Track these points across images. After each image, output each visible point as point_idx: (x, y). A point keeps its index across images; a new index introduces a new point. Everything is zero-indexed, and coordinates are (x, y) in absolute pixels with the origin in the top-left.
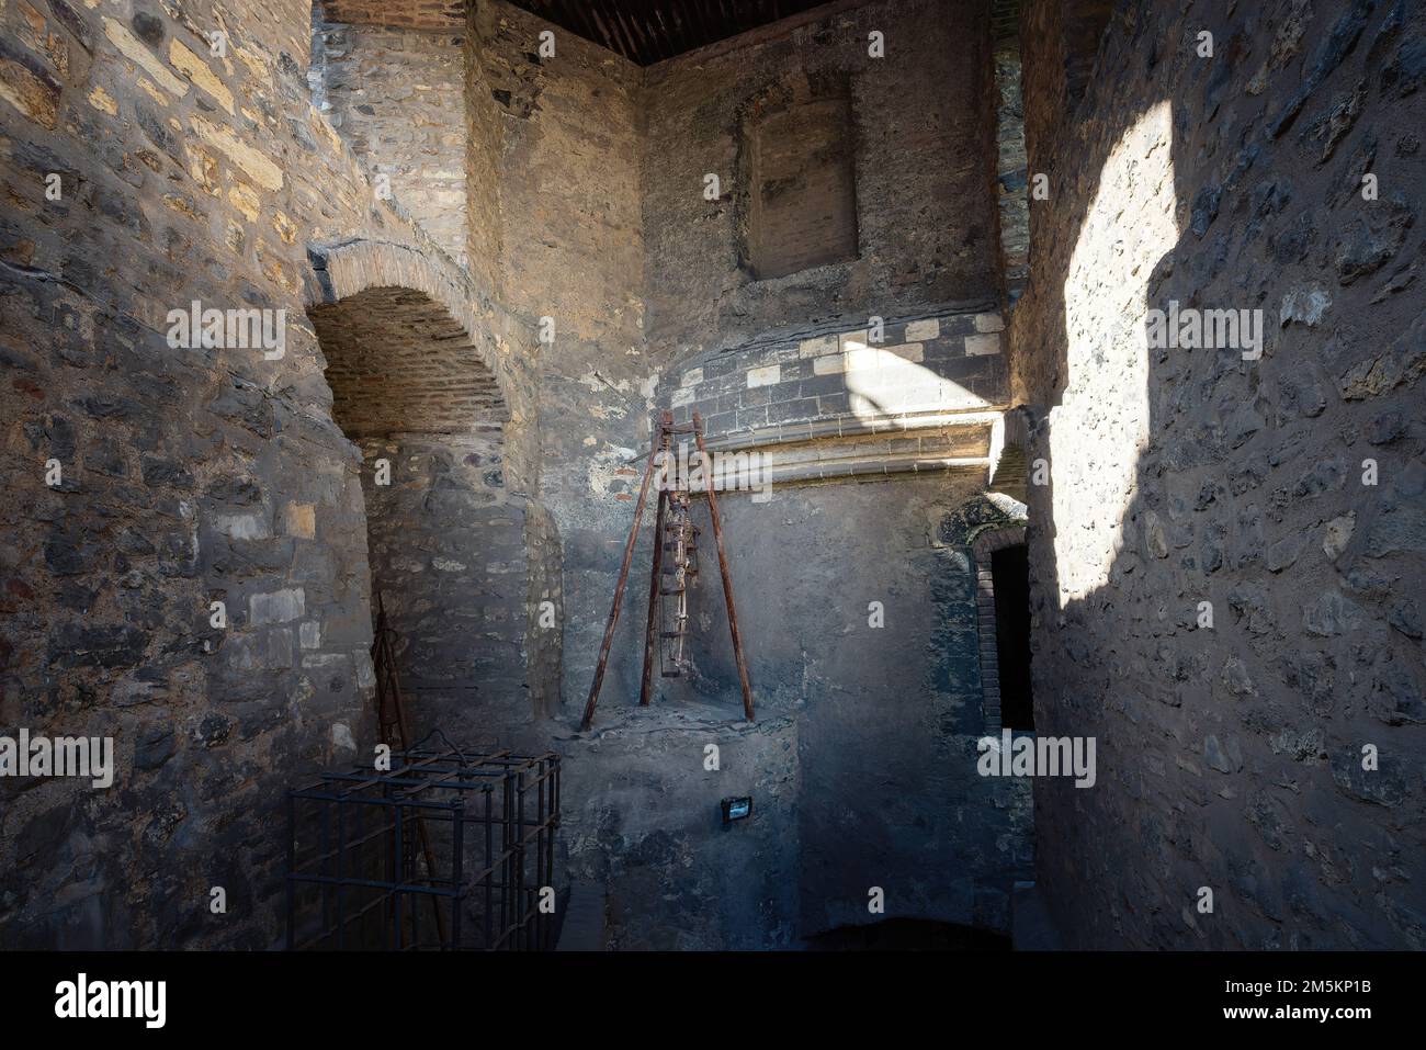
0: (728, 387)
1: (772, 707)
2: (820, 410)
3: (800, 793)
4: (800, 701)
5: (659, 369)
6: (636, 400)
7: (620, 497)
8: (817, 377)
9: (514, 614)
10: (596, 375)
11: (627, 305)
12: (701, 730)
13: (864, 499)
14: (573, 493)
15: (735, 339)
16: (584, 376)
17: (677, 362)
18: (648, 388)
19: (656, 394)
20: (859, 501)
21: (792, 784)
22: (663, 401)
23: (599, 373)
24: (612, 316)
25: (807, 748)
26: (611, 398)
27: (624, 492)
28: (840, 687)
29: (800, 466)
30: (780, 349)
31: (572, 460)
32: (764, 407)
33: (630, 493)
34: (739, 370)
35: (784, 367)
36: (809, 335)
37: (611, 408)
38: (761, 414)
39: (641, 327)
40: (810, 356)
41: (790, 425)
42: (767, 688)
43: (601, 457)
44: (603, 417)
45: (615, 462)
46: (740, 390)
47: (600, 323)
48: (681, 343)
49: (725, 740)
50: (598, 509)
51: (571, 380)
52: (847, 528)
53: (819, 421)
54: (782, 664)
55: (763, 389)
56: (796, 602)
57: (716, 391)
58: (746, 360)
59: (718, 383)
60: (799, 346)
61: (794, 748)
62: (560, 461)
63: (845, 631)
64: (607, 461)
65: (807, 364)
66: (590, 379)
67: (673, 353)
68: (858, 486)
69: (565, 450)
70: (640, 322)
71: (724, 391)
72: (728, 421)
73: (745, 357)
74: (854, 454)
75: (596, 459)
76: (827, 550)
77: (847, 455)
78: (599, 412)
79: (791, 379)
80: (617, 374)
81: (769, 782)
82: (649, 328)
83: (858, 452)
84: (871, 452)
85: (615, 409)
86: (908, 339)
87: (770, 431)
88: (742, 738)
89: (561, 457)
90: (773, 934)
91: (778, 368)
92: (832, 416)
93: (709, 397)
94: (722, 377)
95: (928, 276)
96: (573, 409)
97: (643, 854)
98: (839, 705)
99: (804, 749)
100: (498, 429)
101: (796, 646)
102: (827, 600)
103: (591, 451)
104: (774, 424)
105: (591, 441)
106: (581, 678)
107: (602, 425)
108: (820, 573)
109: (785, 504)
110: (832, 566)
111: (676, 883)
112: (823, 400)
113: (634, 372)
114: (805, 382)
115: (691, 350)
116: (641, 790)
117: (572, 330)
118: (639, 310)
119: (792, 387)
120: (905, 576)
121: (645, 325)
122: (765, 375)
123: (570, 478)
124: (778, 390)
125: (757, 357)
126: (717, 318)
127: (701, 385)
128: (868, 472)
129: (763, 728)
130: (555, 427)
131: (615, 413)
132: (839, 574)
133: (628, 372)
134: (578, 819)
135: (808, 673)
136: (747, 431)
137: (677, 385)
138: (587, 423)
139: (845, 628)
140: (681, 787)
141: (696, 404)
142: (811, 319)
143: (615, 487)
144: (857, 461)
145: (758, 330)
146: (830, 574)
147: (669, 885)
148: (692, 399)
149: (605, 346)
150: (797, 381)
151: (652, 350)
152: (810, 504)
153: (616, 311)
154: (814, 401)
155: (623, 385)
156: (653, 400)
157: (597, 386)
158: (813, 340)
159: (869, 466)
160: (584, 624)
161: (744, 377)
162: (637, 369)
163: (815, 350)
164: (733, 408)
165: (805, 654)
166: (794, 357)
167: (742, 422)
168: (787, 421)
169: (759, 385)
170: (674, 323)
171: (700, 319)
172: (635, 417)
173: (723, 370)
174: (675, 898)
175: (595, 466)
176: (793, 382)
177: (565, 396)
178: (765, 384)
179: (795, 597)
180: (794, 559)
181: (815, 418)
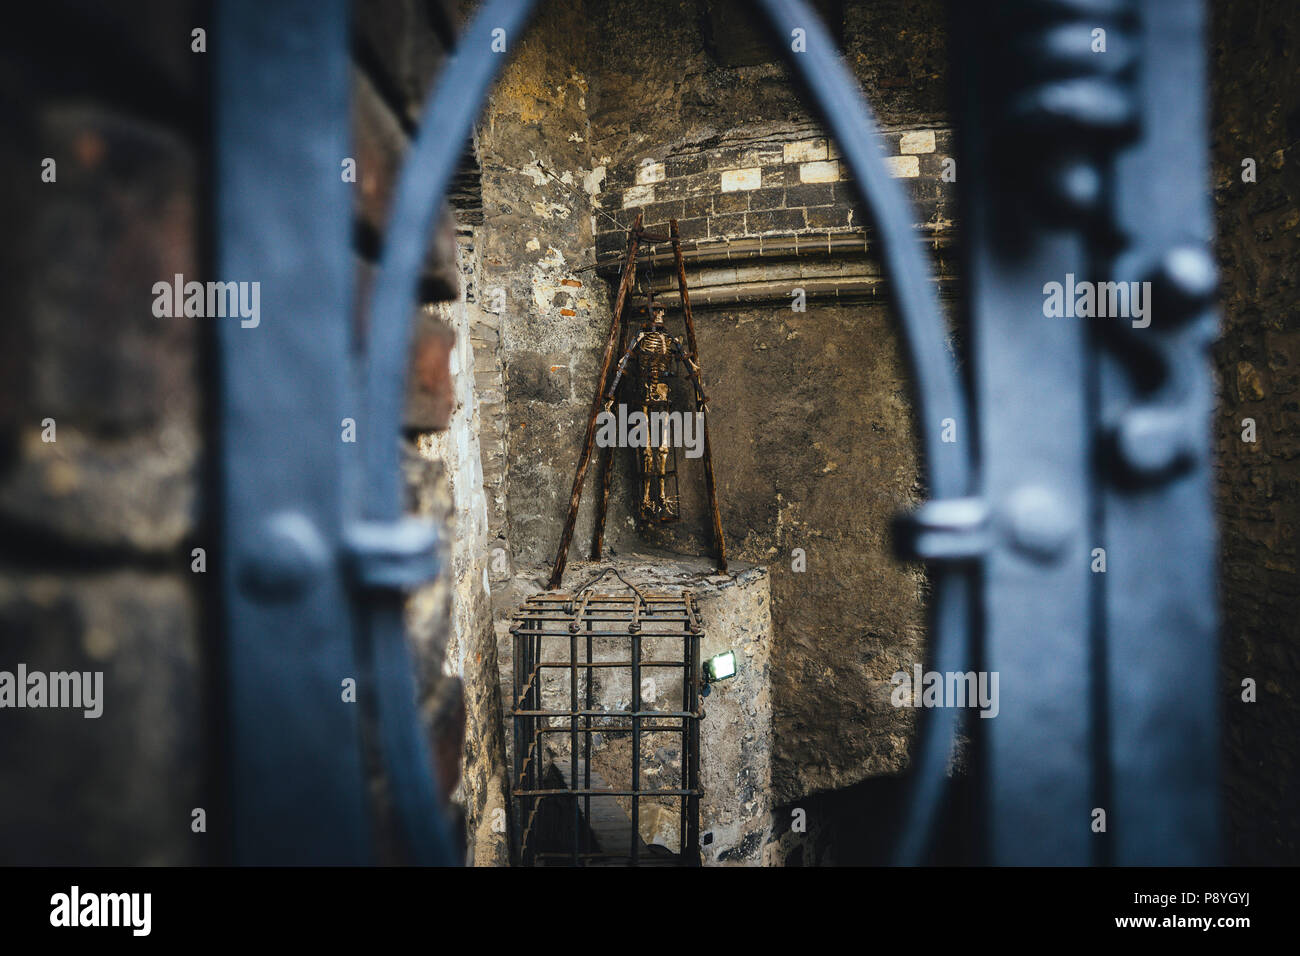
0: (696, 189)
1: (740, 557)
2: (807, 223)
3: (772, 653)
4: (773, 550)
5: (606, 160)
6: (579, 194)
7: (565, 313)
8: (803, 185)
9: (489, 453)
10: (539, 165)
11: (569, 81)
12: (679, 584)
13: (847, 323)
14: (517, 308)
15: (700, 133)
16: (526, 166)
17: (629, 154)
18: (593, 180)
19: (602, 190)
20: (842, 325)
21: (765, 643)
22: (612, 200)
23: (542, 163)
24: (555, 94)
25: (781, 601)
26: (555, 193)
27: (568, 307)
28: (818, 533)
29: (778, 284)
30: (760, 150)
31: (516, 268)
32: (742, 215)
33: (575, 308)
34: (710, 170)
35: (766, 170)
36: (792, 136)
37: (554, 206)
38: (739, 223)
39: (584, 108)
40: (796, 160)
41: (772, 237)
42: (734, 537)
43: (545, 265)
44: (546, 216)
45: (559, 270)
46: (713, 193)
47: (542, 102)
48: (634, 132)
49: (703, 595)
50: (543, 327)
51: (513, 170)
52: (829, 355)
53: (807, 235)
54: (753, 509)
55: (740, 195)
56: (769, 438)
57: (682, 192)
58: (719, 159)
59: (684, 183)
60: (782, 148)
61: (767, 601)
62: (502, 269)
63: (825, 470)
64: (551, 269)
65: (792, 169)
66: (532, 170)
67: (625, 143)
68: (841, 309)
69: (509, 255)
70: (582, 102)
71: (694, 193)
72: (698, 229)
73: (719, 155)
74: (842, 272)
75: (540, 267)
76: (805, 379)
77: (832, 274)
78: (542, 210)
79: (775, 185)
80: (560, 165)
81: (745, 641)
82: (594, 111)
83: (844, 271)
84: (860, 272)
85: (558, 207)
86: (903, 152)
87: (749, 242)
88: (719, 593)
89: (504, 264)
90: (748, 806)
91: (758, 171)
92: (820, 230)
93: (673, 198)
94: (690, 177)
95: (919, 81)
96: (515, 206)
97: (623, 725)
98: (818, 554)
99: (777, 603)
100: (469, 234)
101: (769, 488)
102: (805, 436)
103: (534, 257)
104: (754, 235)
105: (534, 245)
106: (528, 529)
107: (545, 226)
108: (798, 405)
109: (757, 327)
110: (811, 398)
111: (657, 756)
112: (811, 212)
113: (577, 163)
114: (790, 191)
115: (647, 142)
116: (622, 653)
117: (514, 110)
118: (581, 89)
119: (774, 195)
120: (890, 410)
121: (588, 105)
122: (743, 178)
123: (513, 290)
124: (761, 197)
125: (733, 156)
126: (678, 106)
127: (663, 184)
128: (854, 293)
129: (740, 581)
130: (498, 228)
131: (558, 211)
132: (819, 407)
133: (571, 163)
134: (558, 688)
135: (783, 517)
136: (721, 241)
137: (631, 181)
138: (529, 223)
139: (825, 466)
140: (661, 649)
141: (657, 206)
142: (790, 117)
143: (559, 300)
144: (842, 281)
145: (729, 124)
146: (809, 407)
147: (650, 757)
148: (650, 199)
149: (548, 131)
150: (780, 189)
151: (597, 136)
152: (786, 326)
153: (559, 89)
154: (801, 212)
155: (567, 178)
156: (598, 197)
157: (541, 180)
158: (799, 143)
159: (855, 287)
160: (530, 465)
161: (717, 178)
162: (580, 160)
163: (801, 155)
164: (703, 213)
165: (779, 497)
166: (777, 160)
167: (715, 231)
168: (769, 233)
169: (735, 189)
170: (625, 107)
171: (657, 105)
172: (579, 217)
173: (691, 169)
174: (655, 771)
175: (538, 275)
176: (775, 189)
177: (507, 190)
178: (743, 188)
179: (769, 433)
180: (767, 389)
181: (802, 231)
